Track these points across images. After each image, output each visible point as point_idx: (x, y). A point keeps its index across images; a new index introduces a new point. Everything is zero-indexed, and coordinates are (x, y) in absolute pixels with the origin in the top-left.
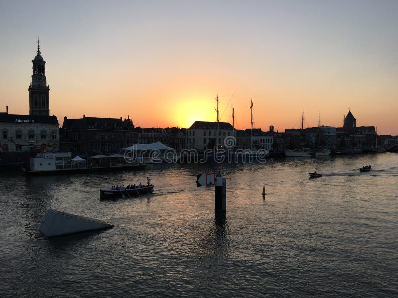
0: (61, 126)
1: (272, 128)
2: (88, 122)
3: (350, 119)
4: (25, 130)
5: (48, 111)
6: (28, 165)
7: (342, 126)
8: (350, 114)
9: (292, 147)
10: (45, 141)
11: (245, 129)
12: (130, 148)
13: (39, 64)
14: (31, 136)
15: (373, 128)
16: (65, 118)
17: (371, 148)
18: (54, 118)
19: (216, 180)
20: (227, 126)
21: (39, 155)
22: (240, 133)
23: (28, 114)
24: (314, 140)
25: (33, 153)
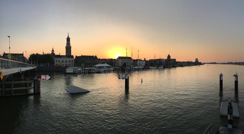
0: (75, 58)
1: (145, 59)
2: (83, 57)
3: (169, 56)
4: (64, 60)
5: (71, 54)
6: (65, 70)
7: (167, 59)
8: (169, 55)
9: (152, 65)
10: (70, 63)
11: (136, 59)
12: (97, 66)
13: (68, 39)
14: (66, 62)
15: (175, 59)
16: (76, 56)
17: (175, 65)
18: (73, 56)
19: (125, 77)
20: (130, 58)
21: (68, 67)
22: (134, 60)
23: (65, 55)
24: (158, 63)
25: (66, 67)
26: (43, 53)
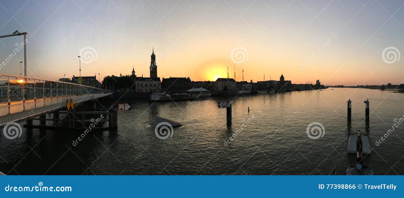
0: (161, 82)
1: (251, 81)
2: (172, 79)
3: (282, 77)
4: (148, 84)
5: (156, 76)
6: (149, 98)
7: (279, 80)
8: (282, 76)
9: (260, 89)
10: (156, 88)
11: (240, 82)
12: (190, 90)
13: (153, 57)
14: (151, 86)
15: (290, 81)
16: (163, 78)
17: (290, 89)
18: (159, 78)
19: (227, 104)
20: (232, 80)
21: (153, 93)
22: (238, 83)
23: (149, 77)
24: (269, 86)
25: (151, 93)
26: (121, 75)
